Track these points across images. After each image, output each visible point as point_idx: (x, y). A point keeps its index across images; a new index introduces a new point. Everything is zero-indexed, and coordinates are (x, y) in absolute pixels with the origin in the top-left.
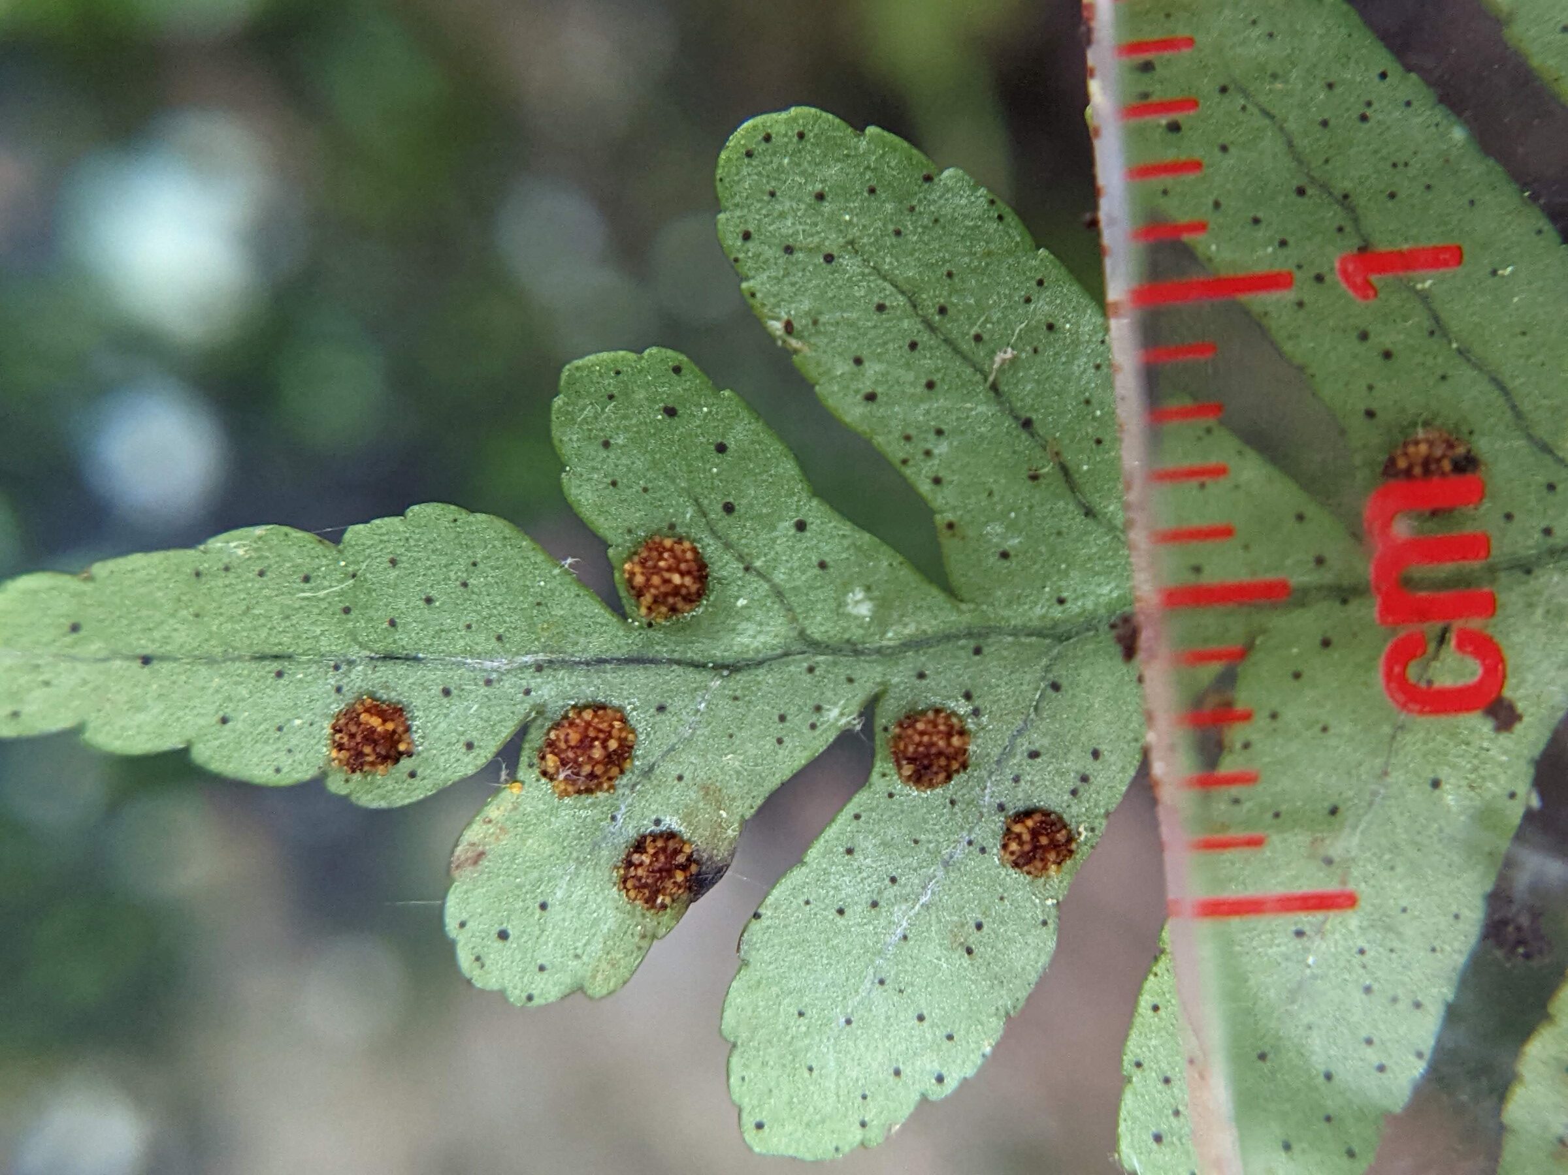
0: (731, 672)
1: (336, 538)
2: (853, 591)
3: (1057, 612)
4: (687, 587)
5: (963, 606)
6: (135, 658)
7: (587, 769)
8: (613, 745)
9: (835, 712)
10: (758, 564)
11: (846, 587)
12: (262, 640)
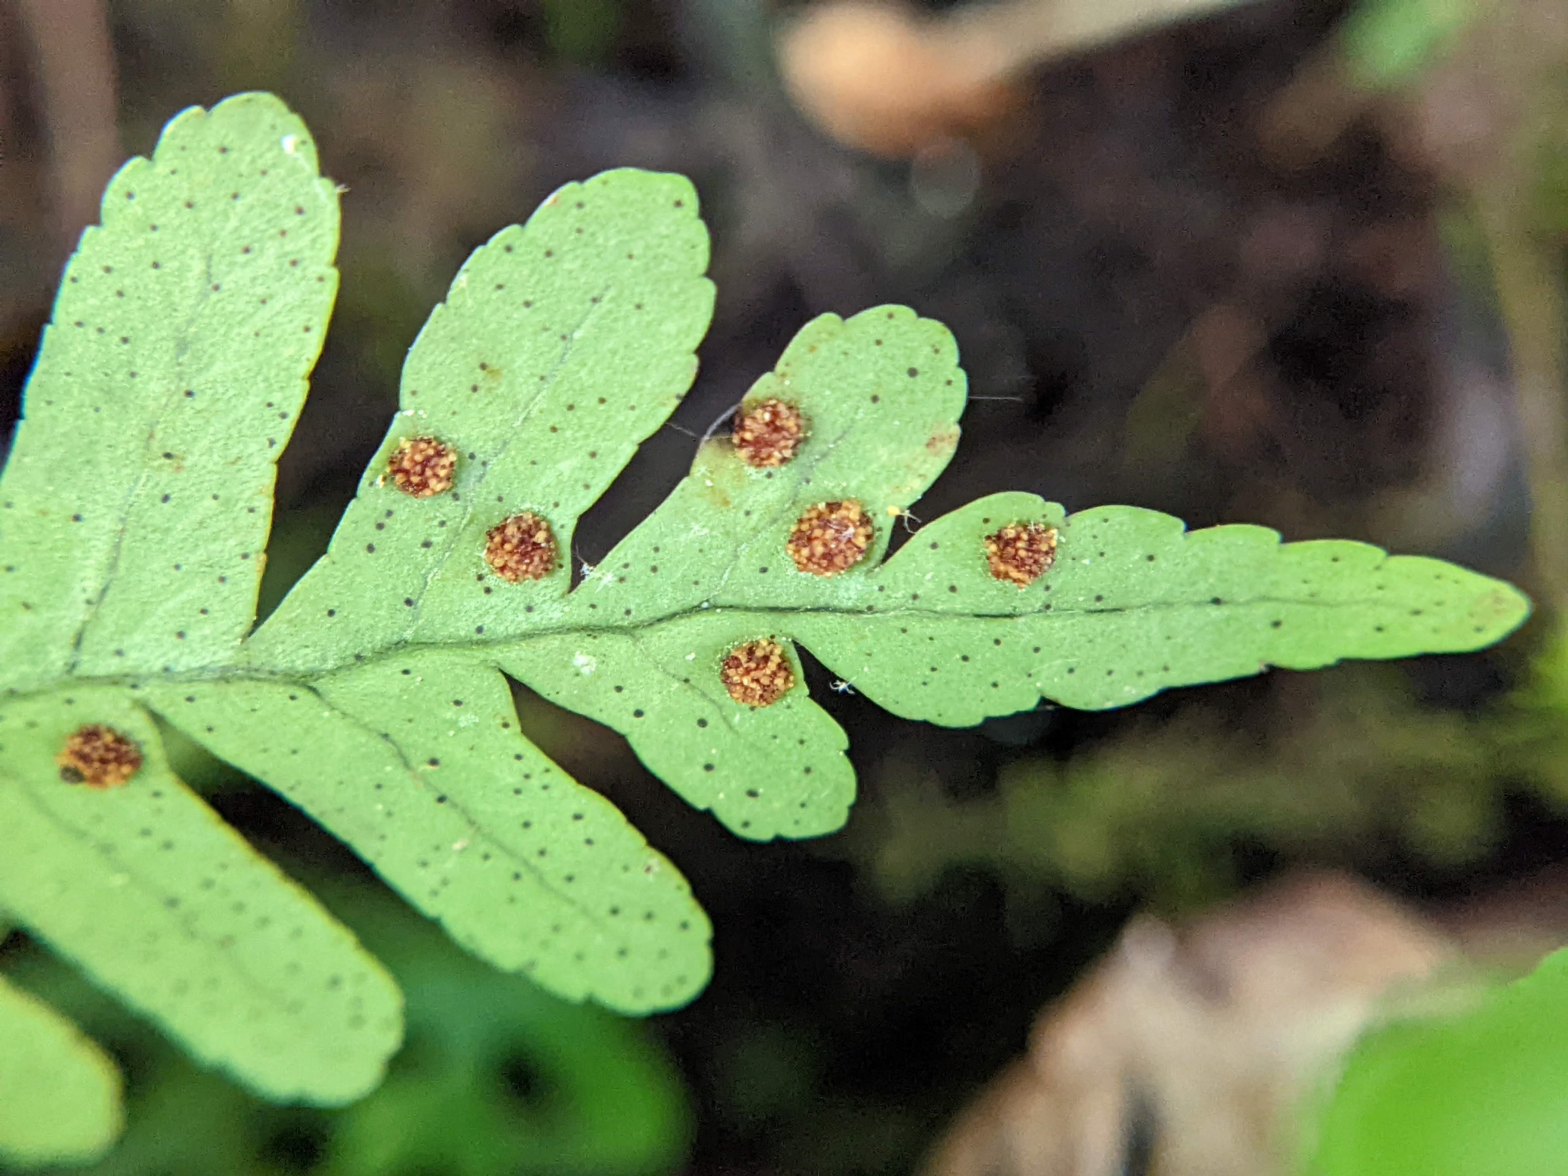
0: (699, 606)
1: (1044, 701)
2: (591, 672)
3: (409, 663)
4: (737, 674)
5: (493, 664)
6: (1226, 603)
7: (830, 533)
8: (805, 552)
9: (605, 581)
10: (676, 685)
11: (598, 675)
12: (1112, 623)
